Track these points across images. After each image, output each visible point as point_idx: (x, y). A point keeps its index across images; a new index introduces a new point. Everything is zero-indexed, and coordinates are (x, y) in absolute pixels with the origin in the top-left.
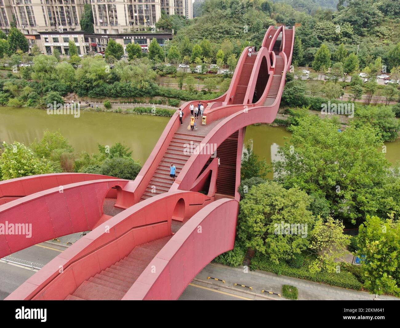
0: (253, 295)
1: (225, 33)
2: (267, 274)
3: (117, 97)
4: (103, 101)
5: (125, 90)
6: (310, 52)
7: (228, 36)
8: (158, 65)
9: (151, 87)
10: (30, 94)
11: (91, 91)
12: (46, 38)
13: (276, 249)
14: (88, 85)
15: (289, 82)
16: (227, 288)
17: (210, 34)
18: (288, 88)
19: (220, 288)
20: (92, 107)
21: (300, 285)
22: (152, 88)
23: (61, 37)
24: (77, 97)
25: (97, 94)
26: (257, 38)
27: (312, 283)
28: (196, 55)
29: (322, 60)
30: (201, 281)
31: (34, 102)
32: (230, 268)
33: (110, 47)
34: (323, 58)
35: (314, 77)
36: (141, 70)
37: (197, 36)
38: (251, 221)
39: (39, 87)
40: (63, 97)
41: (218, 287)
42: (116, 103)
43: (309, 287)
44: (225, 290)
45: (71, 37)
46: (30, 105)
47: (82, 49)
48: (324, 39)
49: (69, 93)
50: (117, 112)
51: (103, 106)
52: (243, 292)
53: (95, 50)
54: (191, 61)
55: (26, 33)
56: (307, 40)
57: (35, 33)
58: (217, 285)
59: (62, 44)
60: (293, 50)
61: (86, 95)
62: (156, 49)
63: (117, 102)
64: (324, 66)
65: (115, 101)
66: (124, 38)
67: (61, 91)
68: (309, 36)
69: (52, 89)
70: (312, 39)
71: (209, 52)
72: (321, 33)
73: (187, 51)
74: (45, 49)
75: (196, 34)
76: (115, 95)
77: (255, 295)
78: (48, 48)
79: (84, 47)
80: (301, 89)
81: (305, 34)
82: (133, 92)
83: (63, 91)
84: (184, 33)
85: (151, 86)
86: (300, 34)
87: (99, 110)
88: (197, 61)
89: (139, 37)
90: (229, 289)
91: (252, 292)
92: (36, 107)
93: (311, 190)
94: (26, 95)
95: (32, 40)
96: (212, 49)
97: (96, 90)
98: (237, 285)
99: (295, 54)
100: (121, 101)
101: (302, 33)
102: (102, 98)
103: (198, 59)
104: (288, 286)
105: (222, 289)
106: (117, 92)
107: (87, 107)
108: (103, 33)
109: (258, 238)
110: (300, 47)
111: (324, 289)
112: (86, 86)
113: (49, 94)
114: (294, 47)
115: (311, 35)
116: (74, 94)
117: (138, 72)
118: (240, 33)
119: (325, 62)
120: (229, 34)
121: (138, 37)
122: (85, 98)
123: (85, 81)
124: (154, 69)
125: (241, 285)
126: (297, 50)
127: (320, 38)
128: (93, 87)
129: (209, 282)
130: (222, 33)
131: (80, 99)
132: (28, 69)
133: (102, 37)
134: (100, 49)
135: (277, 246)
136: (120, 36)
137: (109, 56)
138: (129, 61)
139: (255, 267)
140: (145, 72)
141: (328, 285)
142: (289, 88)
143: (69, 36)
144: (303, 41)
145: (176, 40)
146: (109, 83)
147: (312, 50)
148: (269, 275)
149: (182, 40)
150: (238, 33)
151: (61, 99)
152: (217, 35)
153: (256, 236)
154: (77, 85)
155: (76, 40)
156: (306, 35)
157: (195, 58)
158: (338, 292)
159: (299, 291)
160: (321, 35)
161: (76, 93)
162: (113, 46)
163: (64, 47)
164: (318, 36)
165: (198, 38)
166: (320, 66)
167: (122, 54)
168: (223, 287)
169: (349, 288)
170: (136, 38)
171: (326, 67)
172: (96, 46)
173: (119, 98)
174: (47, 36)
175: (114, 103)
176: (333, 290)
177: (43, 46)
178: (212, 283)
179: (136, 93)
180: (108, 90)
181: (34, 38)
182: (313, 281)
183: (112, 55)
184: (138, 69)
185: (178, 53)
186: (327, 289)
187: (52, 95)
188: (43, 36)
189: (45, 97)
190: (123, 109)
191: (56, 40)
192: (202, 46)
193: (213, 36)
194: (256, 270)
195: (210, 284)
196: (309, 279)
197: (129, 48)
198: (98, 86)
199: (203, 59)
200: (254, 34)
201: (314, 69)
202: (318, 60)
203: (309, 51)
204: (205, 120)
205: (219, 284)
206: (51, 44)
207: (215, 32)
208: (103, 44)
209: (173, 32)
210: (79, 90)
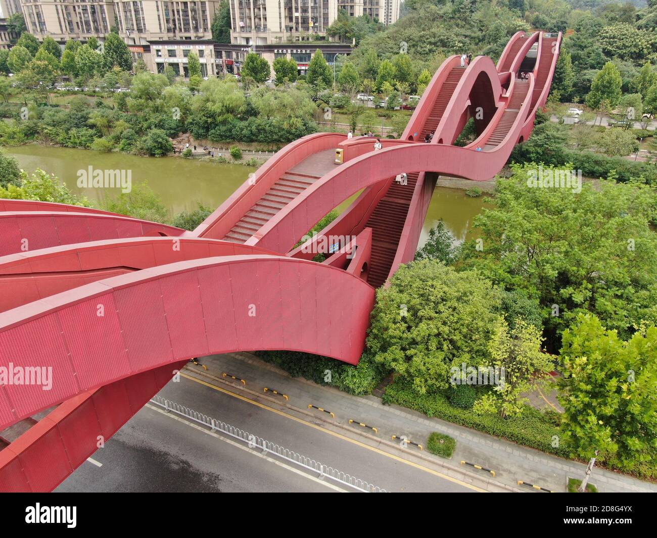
0: (377, 441)
1: (439, 44)
2: (409, 413)
3: (252, 141)
4: (231, 146)
5: (264, 129)
6: (587, 77)
7: (445, 49)
8: (321, 93)
9: (304, 128)
10: (125, 132)
11: (213, 131)
12: (158, 51)
13: (423, 368)
14: (210, 120)
15: (538, 126)
16: (337, 426)
17: (414, 46)
18: (534, 135)
19: (325, 423)
20: (212, 156)
21: (463, 436)
22: (306, 129)
23: (179, 49)
24: (192, 140)
25: (221, 136)
26: (495, 53)
27: (485, 437)
28: (384, 78)
29: (606, 89)
30: (298, 409)
31: (129, 144)
32: (349, 396)
33: (248, 63)
34: (607, 87)
35: (587, 120)
36: (290, 99)
37: (392, 48)
38: (386, 320)
39: (138, 122)
40: (170, 139)
41: (322, 422)
42: (249, 151)
43: (477, 441)
44: (331, 427)
45: (194, 49)
46: (123, 149)
47: (209, 68)
48: (613, 55)
49: (181, 133)
50: (249, 165)
51: (229, 154)
52: (361, 435)
53: (231, 70)
54: (376, 88)
55: (131, 43)
56: (582, 57)
57: (144, 43)
58: (320, 419)
59: (181, 60)
60: (555, 72)
61: (205, 137)
62: (320, 68)
63: (251, 149)
64: (608, 101)
65: (248, 149)
66: (276, 51)
67: (168, 129)
68: (586, 50)
69: (156, 127)
70: (593, 54)
71: (409, 74)
72: (610, 44)
73: (371, 72)
74: (155, 67)
75: (390, 45)
76: (248, 137)
77: (380, 442)
78: (160, 66)
79: (212, 64)
80: (558, 138)
81: (580, 46)
82: (276, 133)
83: (171, 129)
84: (372, 43)
85: (305, 125)
86: (572, 46)
87: (222, 161)
88: (385, 87)
89: (299, 51)
90: (340, 427)
91: (376, 436)
92: (132, 152)
93: (514, 285)
94: (119, 133)
95: (139, 53)
96: (414, 69)
97: (220, 130)
98: (353, 422)
99: (558, 79)
100: (258, 148)
101: (575, 45)
102: (229, 143)
103: (387, 85)
104: (440, 434)
105: (327, 425)
106: (251, 133)
107: (205, 155)
108: (244, 43)
109: (396, 349)
110: (569, 68)
111: (504, 449)
112: (206, 122)
113: (150, 133)
114: (556, 68)
115: (590, 48)
116: (187, 135)
117: (285, 102)
118: (464, 43)
119: (609, 92)
120: (446, 47)
121: (297, 51)
122: (204, 142)
123: (204, 115)
124: (315, 100)
125: (359, 424)
126: (561, 73)
127: (609, 54)
128: (217, 125)
129: (309, 413)
130: (435, 44)
131: (196, 143)
132: (126, 95)
133: (242, 49)
134: (238, 68)
135: (425, 363)
136: (269, 48)
137: (246, 78)
138: (277, 85)
139: (391, 399)
140: (299, 102)
141: (513, 443)
142: (537, 135)
143: (191, 47)
144: (574, 58)
145: (357, 56)
146: (242, 119)
147: (590, 74)
148: (412, 414)
149: (366, 55)
150: (461, 45)
151: (167, 141)
152: (425, 47)
153: (394, 344)
154: (194, 120)
155: (201, 53)
156: (582, 48)
157: (381, 83)
158: (529, 456)
159: (458, 444)
160: (610, 48)
161: (191, 132)
162: (253, 62)
163: (184, 64)
164: (604, 50)
165: (392, 52)
166: (600, 101)
167: (268, 75)
168: (331, 424)
169: (551, 453)
170: (295, 51)
171: (611, 102)
172: (233, 64)
173: (255, 144)
174: (160, 47)
175: (246, 151)
176: (521, 453)
177: (153, 62)
178: (313, 415)
179: (281, 136)
180: (238, 129)
181: (141, 50)
182: (488, 432)
183: (251, 75)
184: (286, 98)
185: (356, 74)
186: (509, 450)
187: (154, 134)
188: (154, 48)
189: (146, 138)
190: (258, 160)
191: (172, 54)
192: (397, 65)
193: (419, 49)
194: (392, 405)
195: (311, 416)
196: (479, 428)
197: (279, 66)
198: (224, 122)
199: (396, 84)
200: (489, 46)
201: (590, 106)
202: (597, 89)
203: (585, 75)
204: (340, 155)
205: (324, 418)
206: (165, 59)
207: (423, 43)
208: (242, 61)
209: (354, 43)
210: (195, 128)
